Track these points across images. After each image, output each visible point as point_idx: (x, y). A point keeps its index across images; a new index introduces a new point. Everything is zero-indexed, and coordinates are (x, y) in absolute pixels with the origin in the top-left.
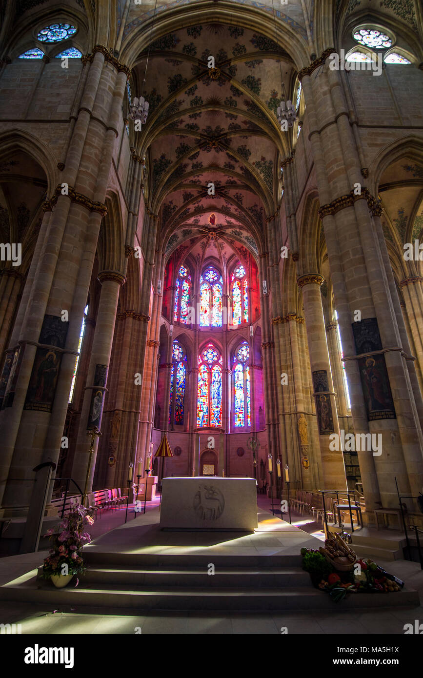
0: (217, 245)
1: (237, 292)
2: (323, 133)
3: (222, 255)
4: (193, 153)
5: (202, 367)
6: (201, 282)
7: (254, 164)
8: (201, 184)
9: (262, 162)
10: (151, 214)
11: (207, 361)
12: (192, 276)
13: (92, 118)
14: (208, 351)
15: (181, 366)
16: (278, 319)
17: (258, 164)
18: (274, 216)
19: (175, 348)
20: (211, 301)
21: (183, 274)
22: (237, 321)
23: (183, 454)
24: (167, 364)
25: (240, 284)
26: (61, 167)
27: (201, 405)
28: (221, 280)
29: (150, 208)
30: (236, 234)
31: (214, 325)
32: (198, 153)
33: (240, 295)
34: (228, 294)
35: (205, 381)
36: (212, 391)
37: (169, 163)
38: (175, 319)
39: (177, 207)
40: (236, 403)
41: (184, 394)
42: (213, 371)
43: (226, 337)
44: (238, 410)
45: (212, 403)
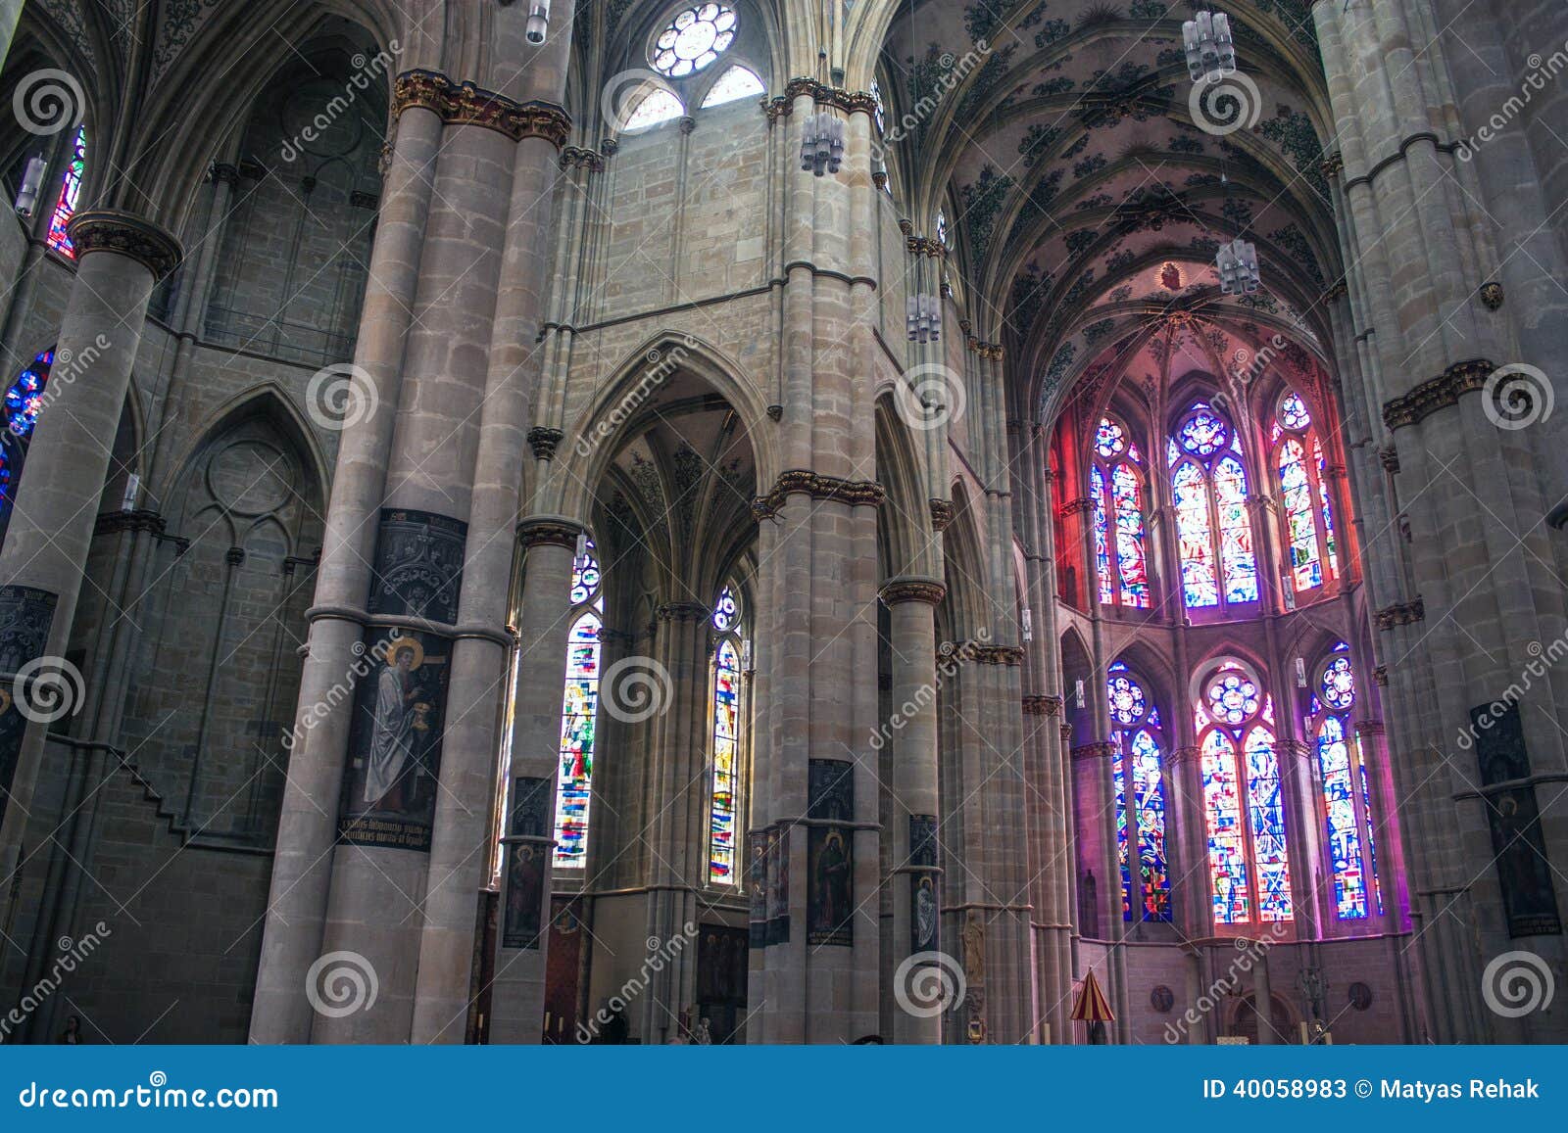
0: (1202, 343)
1: (1295, 477)
2: (1377, 182)
3: (1225, 368)
4: (1070, 144)
5: (1213, 736)
6: (1171, 463)
7: (1256, 129)
8: (1112, 203)
9: (1283, 119)
10: (981, 345)
11: (1226, 715)
12: (1143, 449)
13: (816, 273)
14: (1223, 686)
15: (1144, 742)
16: (1391, 612)
17: (1270, 129)
19: (1116, 690)
20: (1213, 519)
21: (1109, 447)
22: (1308, 575)
23: (1178, 1009)
24: (1097, 745)
25: (1301, 451)
26: (776, 413)
27: (1221, 855)
28: (1236, 446)
29: (975, 332)
30: (1255, 304)
31: (1233, 598)
32: (1086, 138)
33: (1305, 488)
34: (1266, 491)
35: (1227, 781)
36: (1253, 812)
37: (1007, 186)
38: (1107, 598)
39: (1053, 276)
40: (1333, 843)
41: (1162, 827)
42: (1247, 748)
43: (1277, 636)
44: (1341, 864)
45: (1257, 850)
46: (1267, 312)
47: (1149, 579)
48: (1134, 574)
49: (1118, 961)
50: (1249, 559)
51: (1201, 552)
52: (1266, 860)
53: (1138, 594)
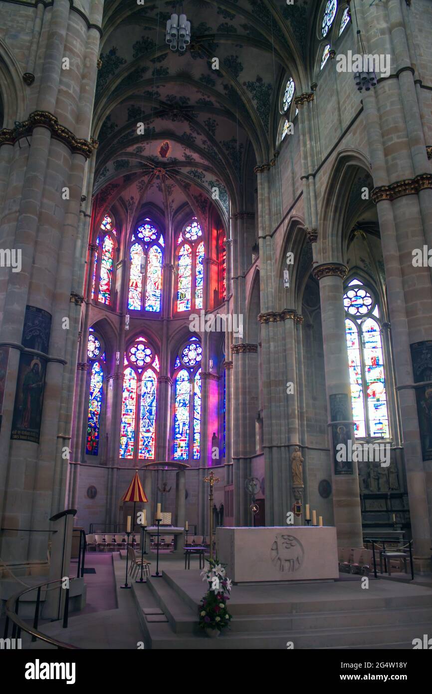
0: (163, 189)
1: (185, 261)
3: (168, 203)
4: (158, 54)
5: (128, 371)
6: (131, 241)
7: (245, 84)
8: (159, 98)
9: (258, 84)
11: (136, 362)
12: (119, 231)
14: (137, 348)
15: (96, 367)
16: (269, 315)
17: (251, 86)
18: (268, 165)
19: (88, 340)
20: (144, 271)
21: (105, 226)
23: (98, 496)
25: (190, 250)
26: (29, 79)
27: (125, 426)
28: (162, 241)
30: (195, 176)
31: (147, 309)
33: (190, 267)
34: (172, 264)
35: (132, 392)
36: (142, 408)
37: (121, 63)
39: (117, 126)
40: (176, 426)
41: (99, 410)
42: (143, 378)
43: (168, 329)
44: (178, 436)
45: (141, 425)
46: (199, 181)
47: (111, 291)
48: (105, 288)
49: (75, 472)
50: (158, 293)
51: (136, 285)
52: (144, 430)
53: (105, 298)
